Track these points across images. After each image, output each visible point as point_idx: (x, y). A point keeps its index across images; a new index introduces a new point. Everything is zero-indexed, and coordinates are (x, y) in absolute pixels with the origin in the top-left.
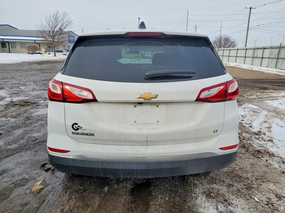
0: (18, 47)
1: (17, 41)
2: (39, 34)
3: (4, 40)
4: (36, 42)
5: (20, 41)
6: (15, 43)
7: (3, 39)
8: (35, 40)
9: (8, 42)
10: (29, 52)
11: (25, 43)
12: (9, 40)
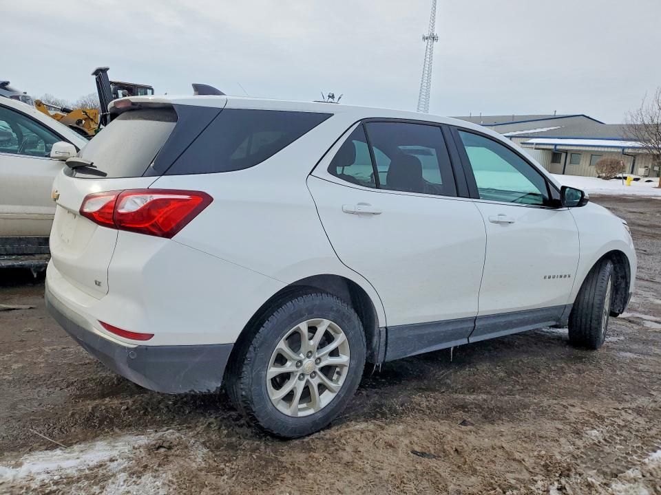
0: (584, 163)
1: (584, 148)
2: (628, 134)
3: (558, 147)
4: (626, 151)
5: (590, 149)
6: (579, 153)
7: (556, 145)
8: (623, 148)
9: (566, 152)
10: (601, 175)
11: (600, 154)
12: (567, 148)
